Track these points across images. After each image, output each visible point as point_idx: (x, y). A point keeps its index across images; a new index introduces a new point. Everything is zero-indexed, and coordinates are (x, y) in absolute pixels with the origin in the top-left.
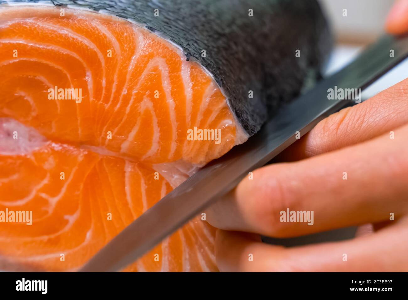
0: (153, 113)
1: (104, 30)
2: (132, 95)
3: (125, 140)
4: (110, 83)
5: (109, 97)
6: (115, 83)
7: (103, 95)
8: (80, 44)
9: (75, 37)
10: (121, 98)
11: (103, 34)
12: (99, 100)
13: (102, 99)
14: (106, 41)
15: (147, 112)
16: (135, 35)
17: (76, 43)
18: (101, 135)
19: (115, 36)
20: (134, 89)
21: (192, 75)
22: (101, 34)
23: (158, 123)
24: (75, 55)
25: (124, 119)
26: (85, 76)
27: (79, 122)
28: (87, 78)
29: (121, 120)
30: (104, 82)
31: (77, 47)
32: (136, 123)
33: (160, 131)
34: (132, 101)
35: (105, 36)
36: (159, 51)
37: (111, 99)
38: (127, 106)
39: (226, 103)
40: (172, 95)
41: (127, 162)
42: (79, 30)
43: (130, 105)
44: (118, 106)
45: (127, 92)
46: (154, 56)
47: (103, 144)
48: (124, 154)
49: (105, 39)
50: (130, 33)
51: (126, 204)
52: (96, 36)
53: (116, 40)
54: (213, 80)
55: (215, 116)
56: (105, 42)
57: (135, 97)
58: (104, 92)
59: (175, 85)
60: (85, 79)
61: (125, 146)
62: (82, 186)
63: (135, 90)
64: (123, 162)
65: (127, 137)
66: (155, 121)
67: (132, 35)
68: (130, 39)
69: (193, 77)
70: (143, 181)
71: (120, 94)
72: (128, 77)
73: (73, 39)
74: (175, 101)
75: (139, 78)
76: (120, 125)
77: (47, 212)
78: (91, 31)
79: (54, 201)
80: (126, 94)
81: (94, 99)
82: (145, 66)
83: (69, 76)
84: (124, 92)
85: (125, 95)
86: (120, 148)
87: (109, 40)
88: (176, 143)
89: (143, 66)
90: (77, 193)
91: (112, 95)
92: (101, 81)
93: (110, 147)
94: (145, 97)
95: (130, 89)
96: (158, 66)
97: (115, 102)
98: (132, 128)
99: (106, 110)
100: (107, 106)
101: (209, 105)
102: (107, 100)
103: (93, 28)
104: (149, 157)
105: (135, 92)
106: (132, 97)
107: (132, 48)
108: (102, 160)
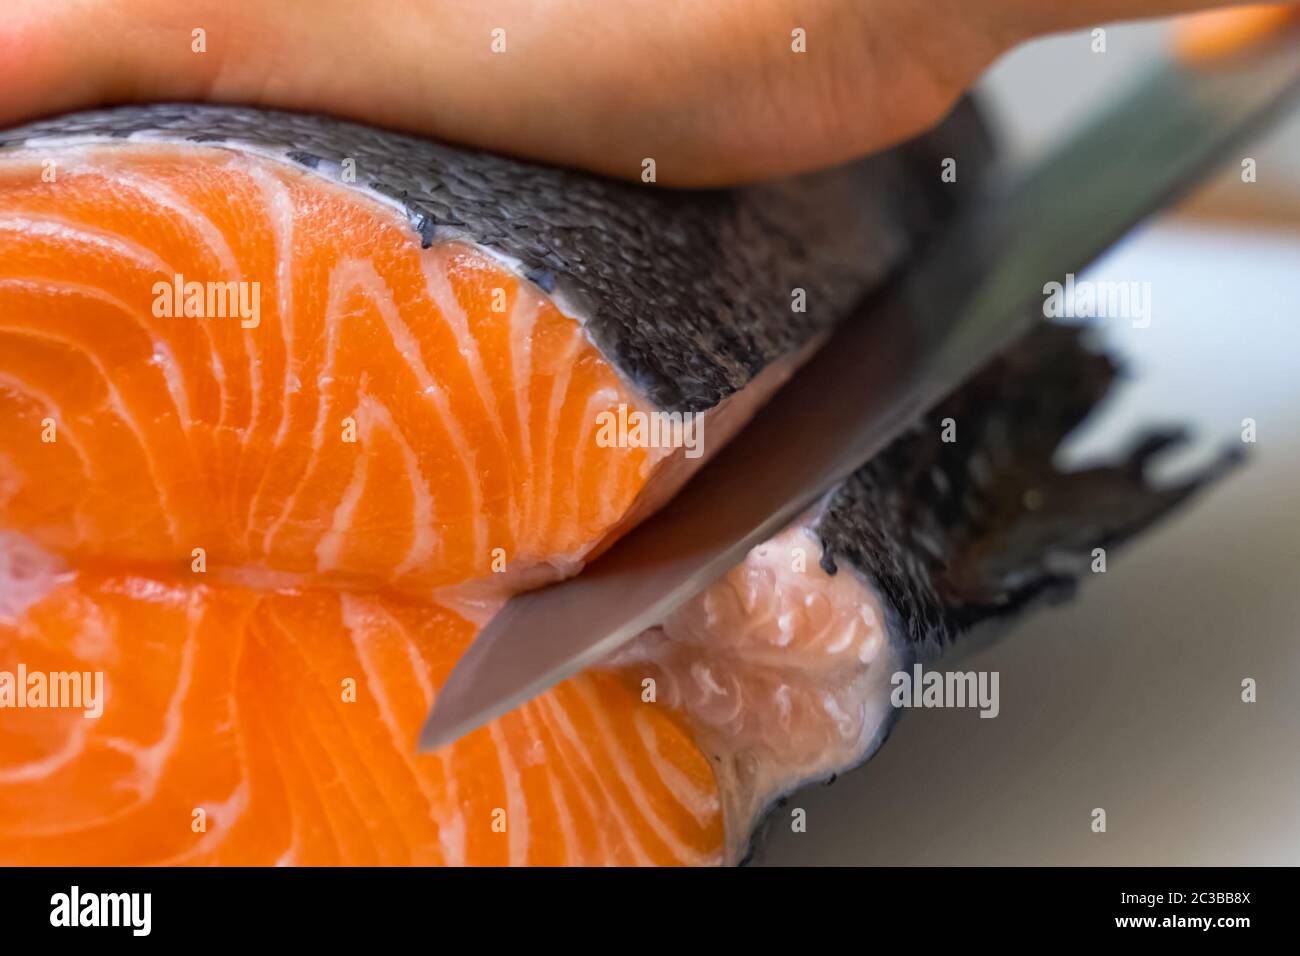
0: (397, 436)
1: (160, 195)
2: (319, 393)
3: (324, 531)
4: (237, 366)
5: (247, 406)
6: (255, 363)
7: (224, 406)
8: (107, 259)
9: (84, 237)
10: (286, 405)
11: (166, 208)
12: (214, 421)
13: (223, 417)
14: (181, 230)
15: (380, 437)
16: (259, 191)
17: (93, 255)
18: (244, 525)
19: (201, 210)
20: (322, 373)
21: (460, 288)
22: (161, 210)
23: (420, 467)
24: (100, 294)
25: (310, 470)
26: (150, 353)
27: (163, 498)
28: (157, 358)
29: (302, 472)
30: (217, 366)
31: (99, 268)
32: (351, 475)
33: (432, 491)
34: (324, 408)
35: (176, 217)
36: (345, 238)
37: (255, 413)
38: (311, 426)
39: (584, 337)
40: (428, 368)
41: (345, 599)
42: (89, 216)
43: (320, 425)
44: (283, 430)
45: (300, 385)
46: (335, 256)
47: (257, 553)
48: (332, 575)
49: (176, 228)
50: (243, 189)
51: (383, 738)
52: (145, 223)
53: (208, 221)
54: (521, 280)
55: (564, 390)
56: (180, 235)
57: (330, 397)
58: (224, 396)
59: (428, 337)
60: (151, 362)
61: (329, 550)
62: (232, 702)
63: (324, 376)
64: (335, 598)
65: (331, 521)
66: (411, 460)
67: (251, 196)
68: (249, 212)
69: (464, 293)
70: (413, 651)
71: (279, 394)
72: (288, 336)
73: (81, 244)
74: (442, 387)
75: (323, 335)
76: (300, 486)
77: (131, 796)
78: (128, 208)
79: (154, 759)
80: (296, 391)
81: (198, 422)
82: (324, 297)
83: (95, 360)
84: (292, 385)
85: (296, 394)
86: (313, 559)
87: (188, 225)
88: (484, 516)
89: (316, 294)
90: (225, 727)
91: (256, 401)
92: (209, 364)
93: (281, 560)
94: (360, 393)
95: (308, 375)
96: (359, 288)
97: (270, 418)
98: (342, 490)
99: (244, 449)
100: (245, 436)
101: (534, 364)
102: (240, 416)
103: (130, 196)
104: (415, 570)
105: (325, 380)
106: (323, 398)
107: (264, 237)
108: (263, 603)
